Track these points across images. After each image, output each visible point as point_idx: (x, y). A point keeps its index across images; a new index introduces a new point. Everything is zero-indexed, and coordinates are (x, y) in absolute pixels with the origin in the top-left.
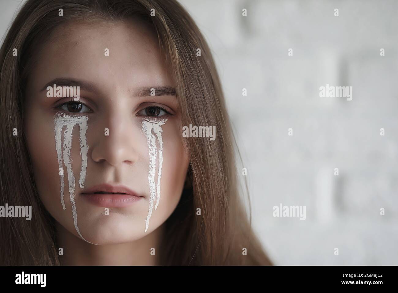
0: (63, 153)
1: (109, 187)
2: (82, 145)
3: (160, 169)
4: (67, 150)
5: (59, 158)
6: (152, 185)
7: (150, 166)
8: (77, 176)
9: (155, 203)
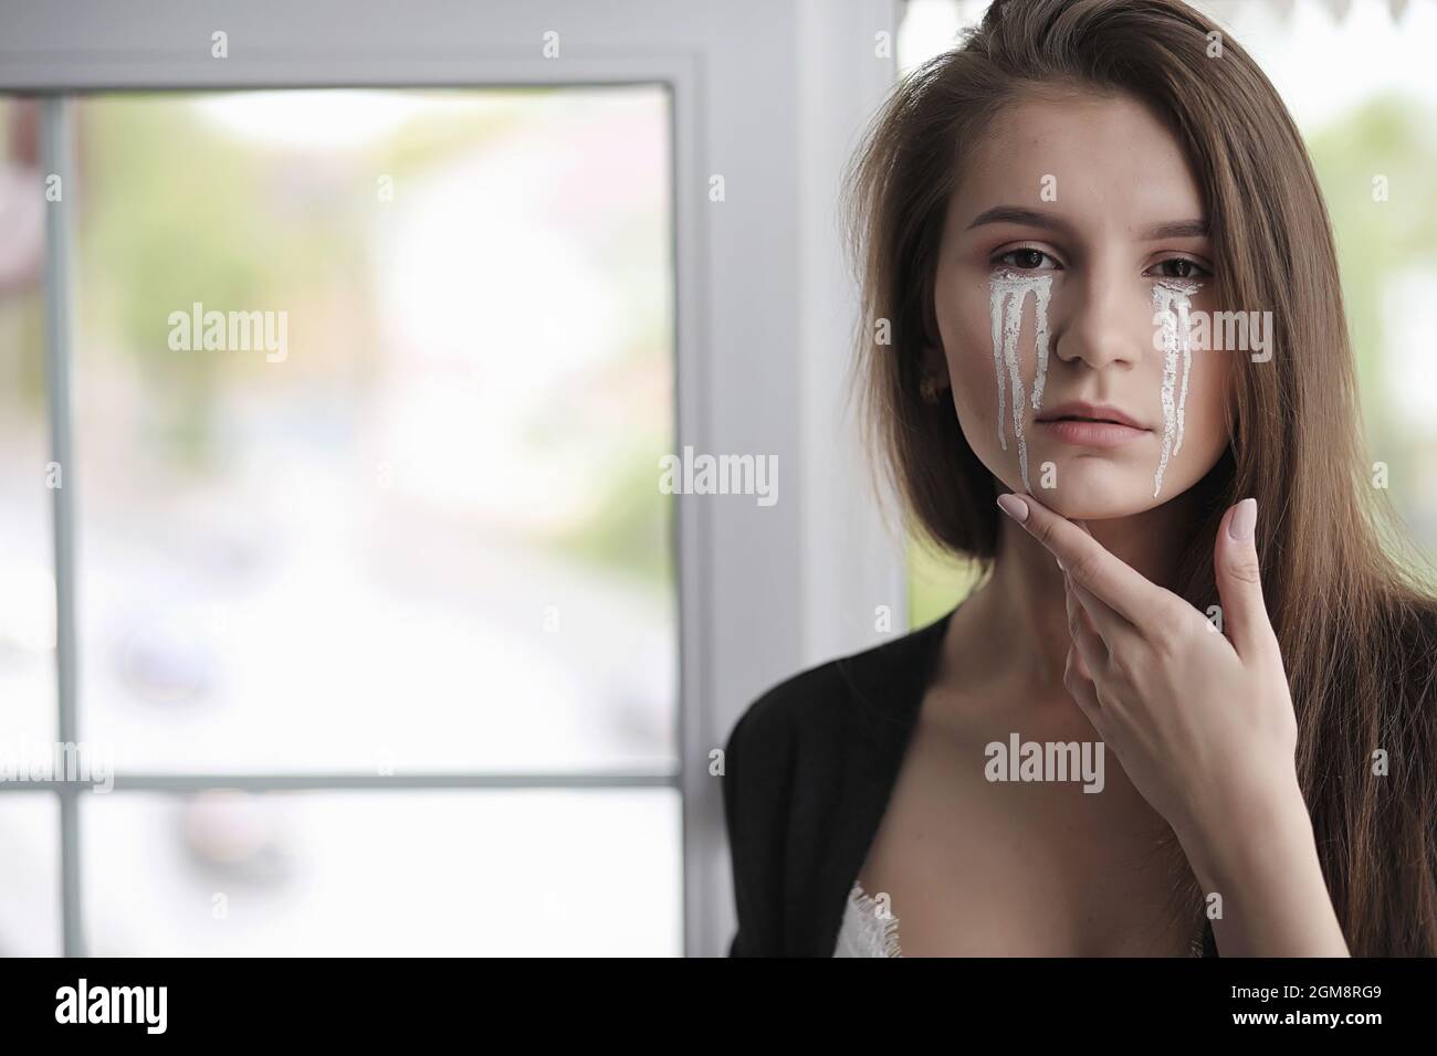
0: (1004, 343)
1: (1086, 408)
2: (1039, 330)
3: (1185, 379)
4: (1012, 339)
5: (997, 354)
6: (1168, 408)
7: (1166, 372)
8: (1029, 388)
9: (1174, 443)
